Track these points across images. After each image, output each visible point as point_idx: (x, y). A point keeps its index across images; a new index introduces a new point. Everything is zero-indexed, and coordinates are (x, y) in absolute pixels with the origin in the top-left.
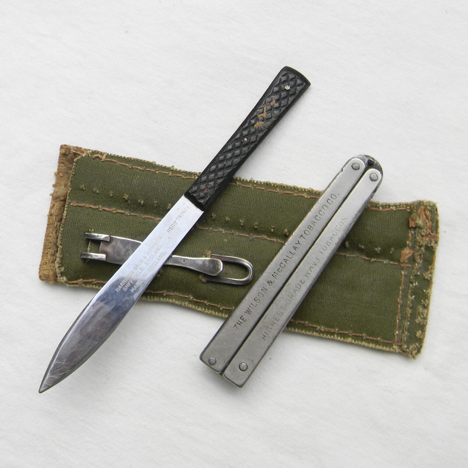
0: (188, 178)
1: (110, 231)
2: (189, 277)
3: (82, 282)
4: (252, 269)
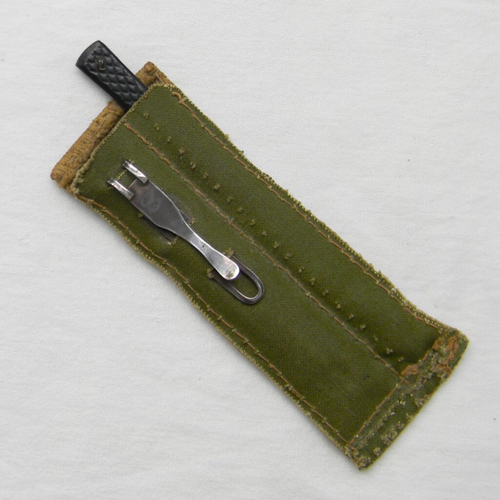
0: (250, 172)
2: (197, 264)
3: (92, 204)
4: (262, 293)
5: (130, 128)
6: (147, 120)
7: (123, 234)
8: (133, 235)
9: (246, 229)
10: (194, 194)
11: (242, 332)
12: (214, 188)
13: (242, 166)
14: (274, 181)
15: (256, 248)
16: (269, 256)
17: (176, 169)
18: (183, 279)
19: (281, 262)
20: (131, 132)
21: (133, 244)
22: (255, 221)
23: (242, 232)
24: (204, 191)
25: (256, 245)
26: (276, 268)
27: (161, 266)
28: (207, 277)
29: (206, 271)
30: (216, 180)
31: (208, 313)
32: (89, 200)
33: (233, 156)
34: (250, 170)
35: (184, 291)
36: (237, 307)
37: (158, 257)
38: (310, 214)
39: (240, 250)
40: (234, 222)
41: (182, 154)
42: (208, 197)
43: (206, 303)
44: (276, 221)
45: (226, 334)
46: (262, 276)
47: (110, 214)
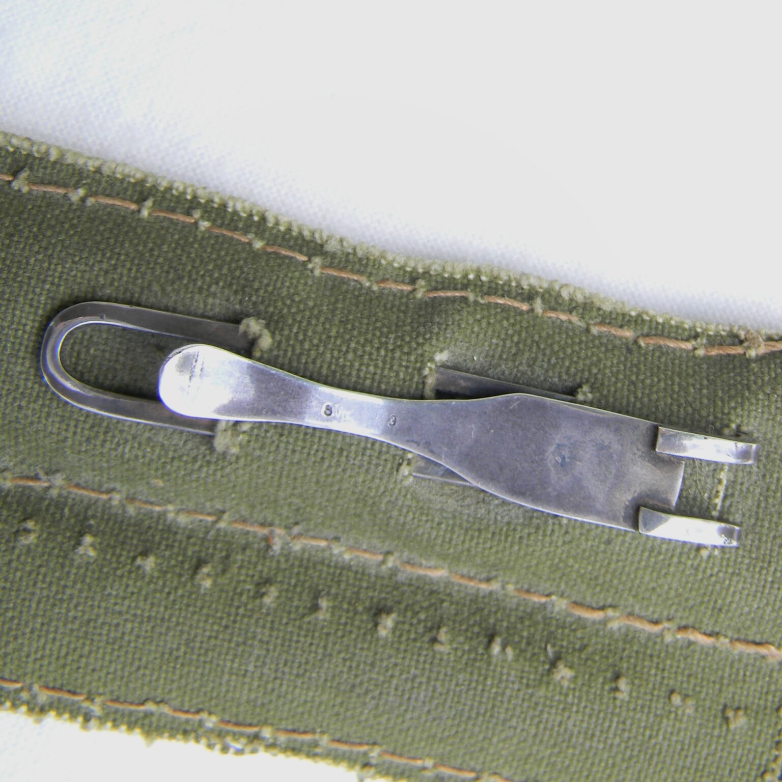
0: (305, 732)
1: (634, 545)
2: (315, 342)
3: (746, 344)
4: (45, 365)
5: (763, 650)
6: (725, 707)
7: (598, 304)
8: (563, 317)
9: (215, 541)
10: (444, 559)
11: (49, 202)
12: (394, 616)
13: (338, 736)
14: (210, 746)
15: (153, 499)
16: (93, 495)
17: (544, 606)
18: (331, 266)
19: (42, 499)
20: (750, 638)
21: (548, 291)
22: (199, 586)
23: (222, 525)
24: (419, 586)
25: (157, 509)
26: (47, 474)
27: (421, 271)
28: (258, 315)
29: (273, 334)
30: (403, 647)
31: (193, 204)
32: (762, 350)
33: (385, 752)
34: (308, 737)
35: (306, 233)
36: (107, 272)
37: (450, 294)
38: (31, 710)
39: (197, 466)
40: (267, 539)
41: (553, 664)
42: (394, 572)
43: (217, 231)
44: (129, 625)
45: (98, 171)
46: (77, 421)
47: (672, 344)
